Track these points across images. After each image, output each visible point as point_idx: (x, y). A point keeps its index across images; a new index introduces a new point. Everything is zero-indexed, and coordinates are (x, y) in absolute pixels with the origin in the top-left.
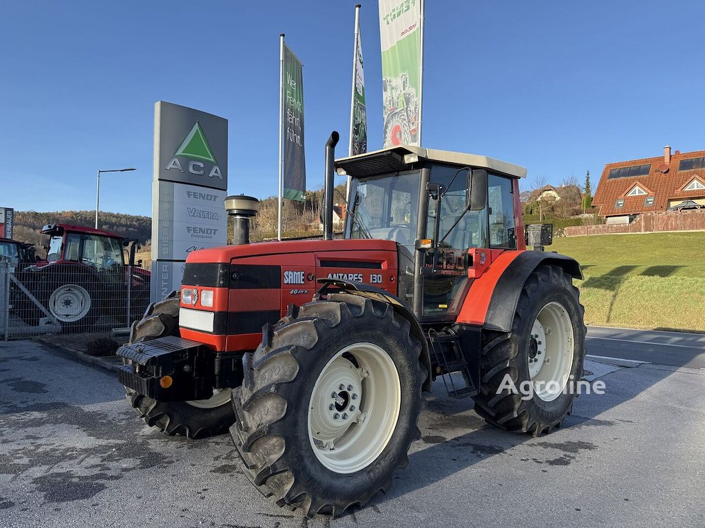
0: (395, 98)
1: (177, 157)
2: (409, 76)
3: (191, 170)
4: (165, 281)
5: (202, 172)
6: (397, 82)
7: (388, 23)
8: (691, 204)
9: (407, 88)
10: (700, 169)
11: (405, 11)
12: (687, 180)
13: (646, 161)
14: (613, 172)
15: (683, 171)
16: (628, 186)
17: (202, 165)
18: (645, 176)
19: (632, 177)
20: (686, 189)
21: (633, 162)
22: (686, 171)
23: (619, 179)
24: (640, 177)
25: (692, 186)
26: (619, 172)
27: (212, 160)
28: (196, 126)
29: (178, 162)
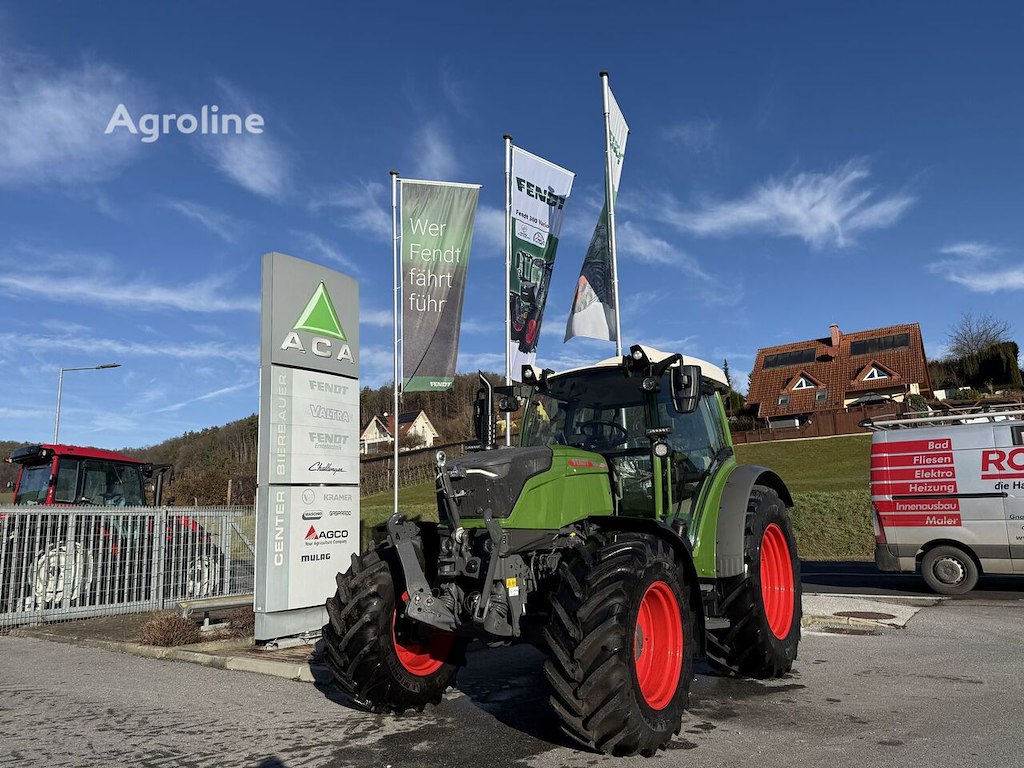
1: (295, 331)
3: (315, 350)
4: (280, 516)
5: (328, 353)
8: (875, 398)
10: (879, 353)
12: (862, 368)
13: (809, 343)
14: (769, 359)
15: (857, 357)
16: (790, 378)
17: (328, 343)
18: (811, 364)
19: (796, 366)
20: (865, 379)
21: (793, 346)
22: (861, 356)
23: (777, 369)
24: (804, 365)
25: (872, 375)
26: (776, 359)
27: (341, 336)
28: (320, 289)
29: (297, 339)
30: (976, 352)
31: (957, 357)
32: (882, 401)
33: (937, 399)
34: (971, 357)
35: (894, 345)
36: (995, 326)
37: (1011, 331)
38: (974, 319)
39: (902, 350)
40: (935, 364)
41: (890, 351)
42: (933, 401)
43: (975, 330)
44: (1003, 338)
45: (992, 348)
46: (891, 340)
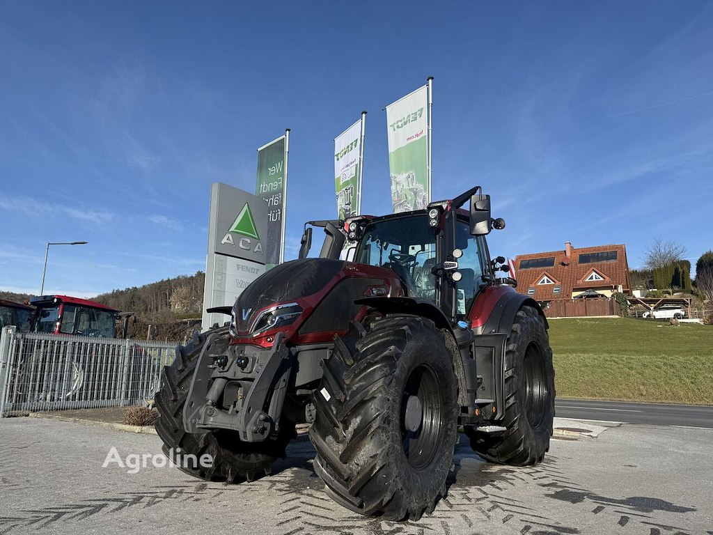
0: (399, 191)
1: (230, 233)
2: (416, 173)
3: (241, 245)
5: (249, 248)
6: (402, 177)
7: (394, 130)
8: (592, 293)
9: (414, 184)
10: (596, 263)
11: (412, 121)
12: (585, 272)
13: (550, 254)
14: (523, 263)
15: (582, 265)
16: (537, 277)
17: (249, 241)
18: (551, 268)
19: (541, 268)
20: (587, 280)
21: (540, 255)
22: (585, 264)
23: (529, 270)
24: (547, 268)
25: (592, 278)
26: (528, 263)
27: (256, 237)
28: (246, 207)
29: (231, 237)
30: (662, 266)
31: (650, 268)
32: (596, 296)
33: (634, 297)
34: (660, 270)
35: (608, 258)
36: (676, 248)
37: (686, 253)
38: (662, 244)
39: (612, 261)
40: (635, 272)
41: (605, 262)
42: (632, 298)
43: (662, 251)
44: (682, 257)
45: (674, 263)
46: (606, 255)
